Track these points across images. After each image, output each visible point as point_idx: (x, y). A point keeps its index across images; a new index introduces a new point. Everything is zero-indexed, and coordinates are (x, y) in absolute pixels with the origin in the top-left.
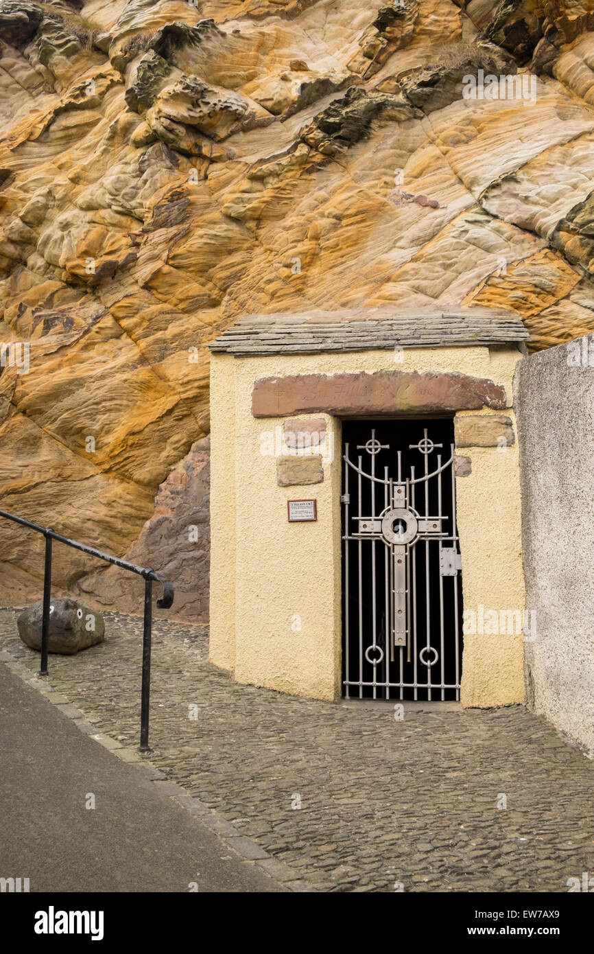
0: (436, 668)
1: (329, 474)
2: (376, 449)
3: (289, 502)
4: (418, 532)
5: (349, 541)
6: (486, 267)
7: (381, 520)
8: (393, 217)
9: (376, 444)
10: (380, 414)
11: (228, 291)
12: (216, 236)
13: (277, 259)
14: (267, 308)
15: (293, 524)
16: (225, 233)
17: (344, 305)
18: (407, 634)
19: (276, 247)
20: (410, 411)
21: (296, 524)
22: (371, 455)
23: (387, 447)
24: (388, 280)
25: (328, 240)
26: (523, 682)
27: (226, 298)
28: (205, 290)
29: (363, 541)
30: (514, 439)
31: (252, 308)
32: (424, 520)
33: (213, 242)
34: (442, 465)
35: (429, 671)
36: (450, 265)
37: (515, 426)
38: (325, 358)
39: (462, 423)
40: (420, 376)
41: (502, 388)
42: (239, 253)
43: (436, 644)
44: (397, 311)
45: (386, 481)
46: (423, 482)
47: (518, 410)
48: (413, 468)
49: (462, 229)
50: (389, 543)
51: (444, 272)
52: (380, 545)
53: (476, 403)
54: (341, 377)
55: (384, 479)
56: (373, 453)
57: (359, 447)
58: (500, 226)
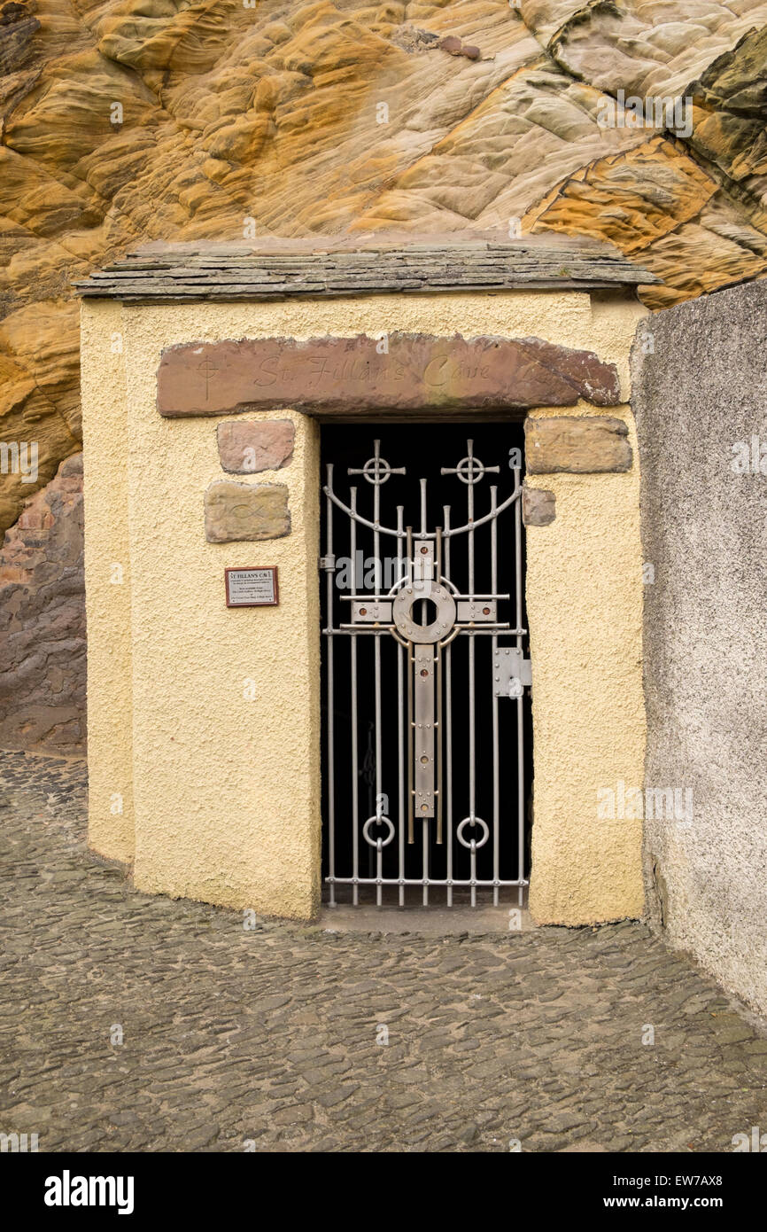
0: (485, 854)
1: (300, 522)
2: (382, 476)
3: (227, 571)
4: (456, 622)
5: (336, 637)
6: (560, 165)
7: (392, 601)
8: (402, 73)
9: (382, 466)
10: (392, 411)
11: (115, 198)
12: (90, 94)
13: (201, 143)
14: (183, 231)
15: (235, 610)
16: (107, 91)
17: (316, 228)
18: (436, 797)
19: (197, 121)
20: (448, 408)
21: (241, 612)
22: (373, 485)
23: (402, 471)
24: (392, 185)
25: (290, 111)
26: (640, 882)
27: (113, 212)
28: (75, 195)
29: (358, 637)
30: (631, 460)
31: (157, 229)
32: (467, 600)
33: (85, 106)
34: (498, 505)
35: (473, 857)
36: (500, 161)
37: (633, 438)
38: (293, 309)
39: (541, 429)
40: (465, 343)
41: (612, 367)
42: (133, 131)
43: (485, 812)
44: (408, 240)
45: (399, 532)
46: (466, 534)
47: (640, 407)
48: (447, 509)
49: (522, 97)
50: (406, 640)
51: (488, 172)
52: (389, 644)
53: (566, 394)
54: (323, 343)
55: (396, 529)
56: (377, 481)
57: (352, 471)
58: (586, 95)
